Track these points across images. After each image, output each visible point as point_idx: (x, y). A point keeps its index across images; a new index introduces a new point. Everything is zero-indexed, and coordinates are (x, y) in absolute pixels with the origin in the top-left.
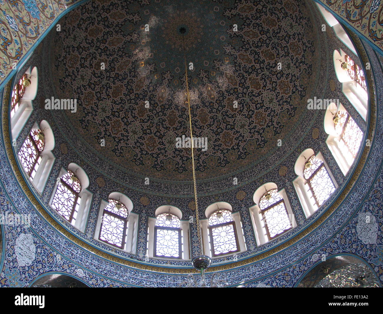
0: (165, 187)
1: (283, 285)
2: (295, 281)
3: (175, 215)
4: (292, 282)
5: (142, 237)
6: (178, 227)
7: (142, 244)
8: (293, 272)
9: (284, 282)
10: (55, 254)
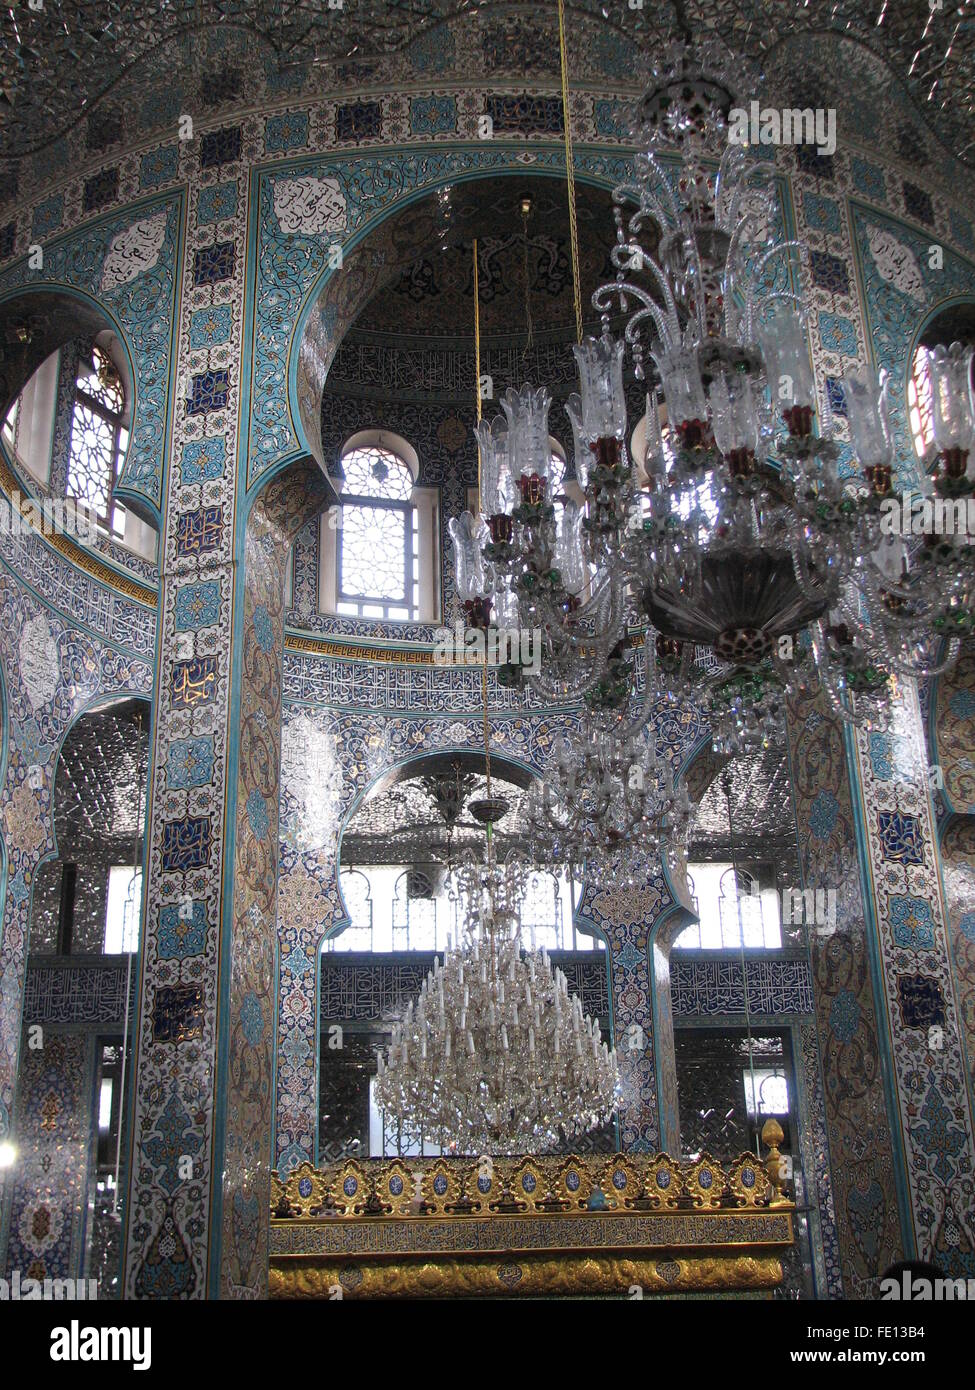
0: (370, 359)
1: (671, 733)
2: (702, 732)
3: (397, 455)
4: (695, 731)
5: (306, 548)
6: (404, 498)
7: (305, 572)
9: (676, 727)
10: (98, 647)
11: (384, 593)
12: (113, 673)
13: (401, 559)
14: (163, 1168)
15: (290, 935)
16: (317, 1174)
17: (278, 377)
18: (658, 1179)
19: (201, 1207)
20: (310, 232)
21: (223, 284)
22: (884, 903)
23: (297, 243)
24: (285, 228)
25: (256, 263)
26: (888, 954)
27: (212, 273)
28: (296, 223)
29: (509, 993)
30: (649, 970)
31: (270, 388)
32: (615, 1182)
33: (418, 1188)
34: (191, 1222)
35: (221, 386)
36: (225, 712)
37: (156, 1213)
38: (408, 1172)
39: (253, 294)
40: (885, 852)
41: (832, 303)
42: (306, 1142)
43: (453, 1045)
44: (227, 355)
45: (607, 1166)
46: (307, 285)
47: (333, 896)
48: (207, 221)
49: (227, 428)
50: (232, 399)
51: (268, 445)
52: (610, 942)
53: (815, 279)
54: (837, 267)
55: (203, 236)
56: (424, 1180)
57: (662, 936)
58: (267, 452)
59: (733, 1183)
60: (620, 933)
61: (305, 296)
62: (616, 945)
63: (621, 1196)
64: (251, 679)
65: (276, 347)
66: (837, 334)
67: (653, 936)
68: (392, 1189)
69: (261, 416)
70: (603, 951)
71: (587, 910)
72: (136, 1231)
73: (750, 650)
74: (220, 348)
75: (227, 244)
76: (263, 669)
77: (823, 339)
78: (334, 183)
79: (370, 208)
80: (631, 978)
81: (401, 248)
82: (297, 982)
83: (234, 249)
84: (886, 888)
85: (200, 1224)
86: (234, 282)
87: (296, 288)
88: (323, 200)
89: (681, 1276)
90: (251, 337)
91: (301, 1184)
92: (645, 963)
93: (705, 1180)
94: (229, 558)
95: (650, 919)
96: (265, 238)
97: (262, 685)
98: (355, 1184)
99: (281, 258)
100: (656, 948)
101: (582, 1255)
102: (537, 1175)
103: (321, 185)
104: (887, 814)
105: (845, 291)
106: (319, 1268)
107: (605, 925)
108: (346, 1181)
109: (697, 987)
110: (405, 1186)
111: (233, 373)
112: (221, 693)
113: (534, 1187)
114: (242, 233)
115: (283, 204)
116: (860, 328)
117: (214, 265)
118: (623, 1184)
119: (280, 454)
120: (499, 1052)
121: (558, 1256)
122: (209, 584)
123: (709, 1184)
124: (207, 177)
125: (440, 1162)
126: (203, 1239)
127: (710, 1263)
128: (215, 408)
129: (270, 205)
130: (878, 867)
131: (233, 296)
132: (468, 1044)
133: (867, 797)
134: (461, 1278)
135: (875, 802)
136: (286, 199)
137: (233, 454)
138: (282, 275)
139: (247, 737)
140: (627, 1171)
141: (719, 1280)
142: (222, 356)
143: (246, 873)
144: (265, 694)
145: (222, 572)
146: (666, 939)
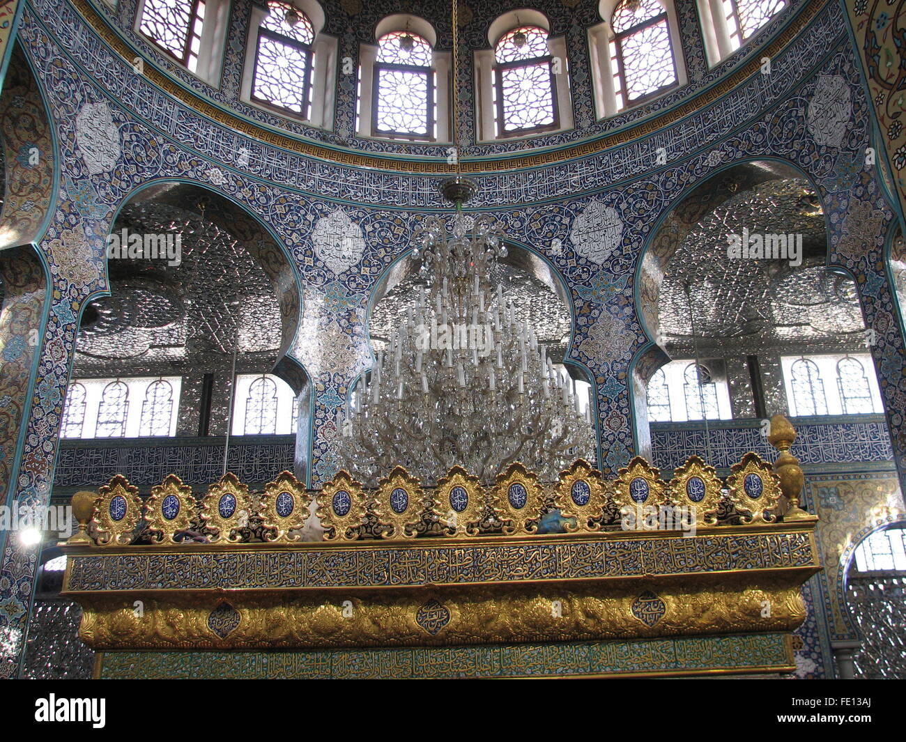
1: (640, 209)
2: (666, 204)
4: (660, 205)
5: (346, 92)
6: (426, 65)
7: (345, 108)
8: (664, 184)
9: (644, 204)
10: (161, 141)
11: (411, 130)
12: (174, 163)
13: (424, 106)
30: (629, 398)
32: (574, 496)
38: (301, 487)
45: (563, 475)
52: (595, 377)
57: (639, 372)
59: (734, 493)
63: (583, 513)
67: (632, 370)
68: (279, 509)
80: (614, 405)
89: (666, 616)
91: (165, 502)
92: (625, 393)
95: (628, 357)
101: (530, 591)
102: (469, 488)
106: (184, 608)
108: (223, 498)
110: (297, 505)
113: (465, 505)
118: (586, 499)
121: (500, 592)
123: (702, 496)
127: (705, 598)
134: (366, 623)
140: (590, 483)
141: (719, 620)
146: (643, 375)
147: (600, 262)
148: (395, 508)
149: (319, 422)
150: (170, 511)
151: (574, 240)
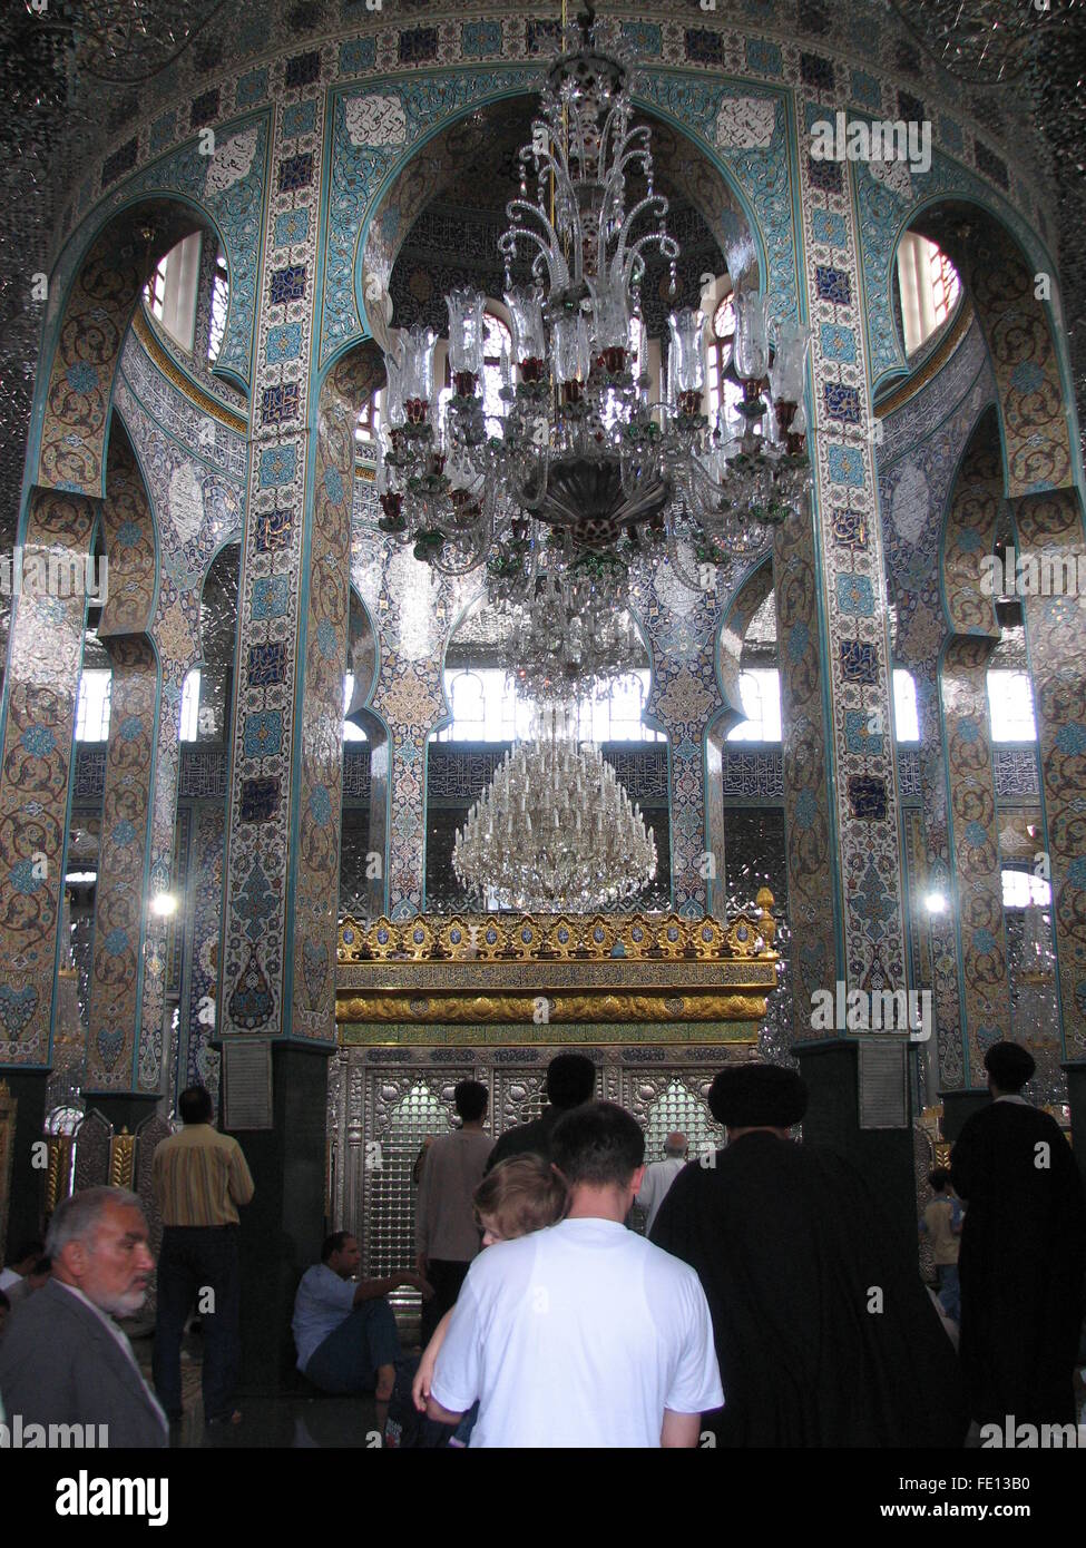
0: (474, 235)
10: (237, 489)
14: (248, 921)
15: (402, 730)
16: (392, 926)
17: (346, 271)
18: (668, 935)
19: (277, 951)
20: (376, 144)
21: (303, 191)
22: (841, 716)
23: (365, 154)
24: (355, 141)
25: (330, 171)
26: (841, 757)
27: (294, 181)
28: (364, 136)
29: (564, 781)
30: (703, 761)
31: (339, 281)
32: (633, 936)
33: (474, 937)
34: (270, 963)
35: (299, 279)
36: (298, 556)
37: (243, 955)
38: (465, 925)
39: (327, 197)
40: (845, 674)
41: (826, 202)
42: (415, 898)
43: (515, 823)
44: (305, 253)
45: (628, 923)
46: (372, 191)
47: (438, 697)
48: (289, 136)
49: (303, 316)
50: (308, 291)
51: (336, 329)
52: (670, 737)
53: (811, 179)
54: (832, 169)
55: (287, 149)
56: (478, 932)
57: (715, 732)
58: (336, 336)
59: (730, 938)
60: (680, 729)
61: (370, 201)
62: (676, 739)
63: (638, 947)
64: (322, 528)
65: (345, 245)
66: (829, 229)
67: (707, 732)
68: (452, 939)
69: (331, 305)
70: (663, 744)
71: (652, 710)
72: (229, 968)
73: (598, 537)
74: (299, 247)
75: (306, 155)
76: (334, 518)
77: (816, 233)
78: (396, 100)
79: (426, 123)
80: (687, 767)
81: (456, 154)
82: (408, 768)
83: (312, 159)
84: (843, 704)
85: (277, 965)
86: (312, 189)
87: (362, 194)
88: (387, 117)
89: (684, 1010)
90: (325, 236)
92: (699, 755)
93: (707, 935)
94: (304, 426)
95: (704, 718)
96: (338, 149)
97: (332, 532)
98: (423, 935)
99: (350, 167)
100: (709, 743)
101: (605, 992)
102: (569, 930)
103: (385, 102)
104: (848, 643)
105: (839, 190)
106: (393, 998)
107: (667, 723)
108: (416, 932)
109: (759, 773)
110: (463, 937)
111: (309, 268)
112: (296, 540)
113: (567, 939)
114: (319, 146)
115: (354, 119)
116: (850, 223)
117: (296, 174)
118: (640, 938)
119: (346, 338)
120: (552, 830)
121: (586, 993)
122: (288, 448)
123: (710, 939)
124: (291, 96)
125: (491, 919)
126: (279, 975)
127: (708, 1000)
128: (294, 298)
129: (343, 120)
130: (837, 686)
131: (311, 201)
132: (526, 823)
133: (831, 628)
134: (507, 1009)
135: (839, 633)
136: (356, 115)
137: (308, 338)
138: (351, 182)
139: (317, 575)
140: (643, 928)
141: (715, 1013)
142: (301, 253)
143: (316, 688)
144: (335, 539)
145: (298, 438)
146: (718, 734)
147: (682, 614)
148: (524, 940)
149: (397, 775)
150: (383, 939)
151: (657, 586)
